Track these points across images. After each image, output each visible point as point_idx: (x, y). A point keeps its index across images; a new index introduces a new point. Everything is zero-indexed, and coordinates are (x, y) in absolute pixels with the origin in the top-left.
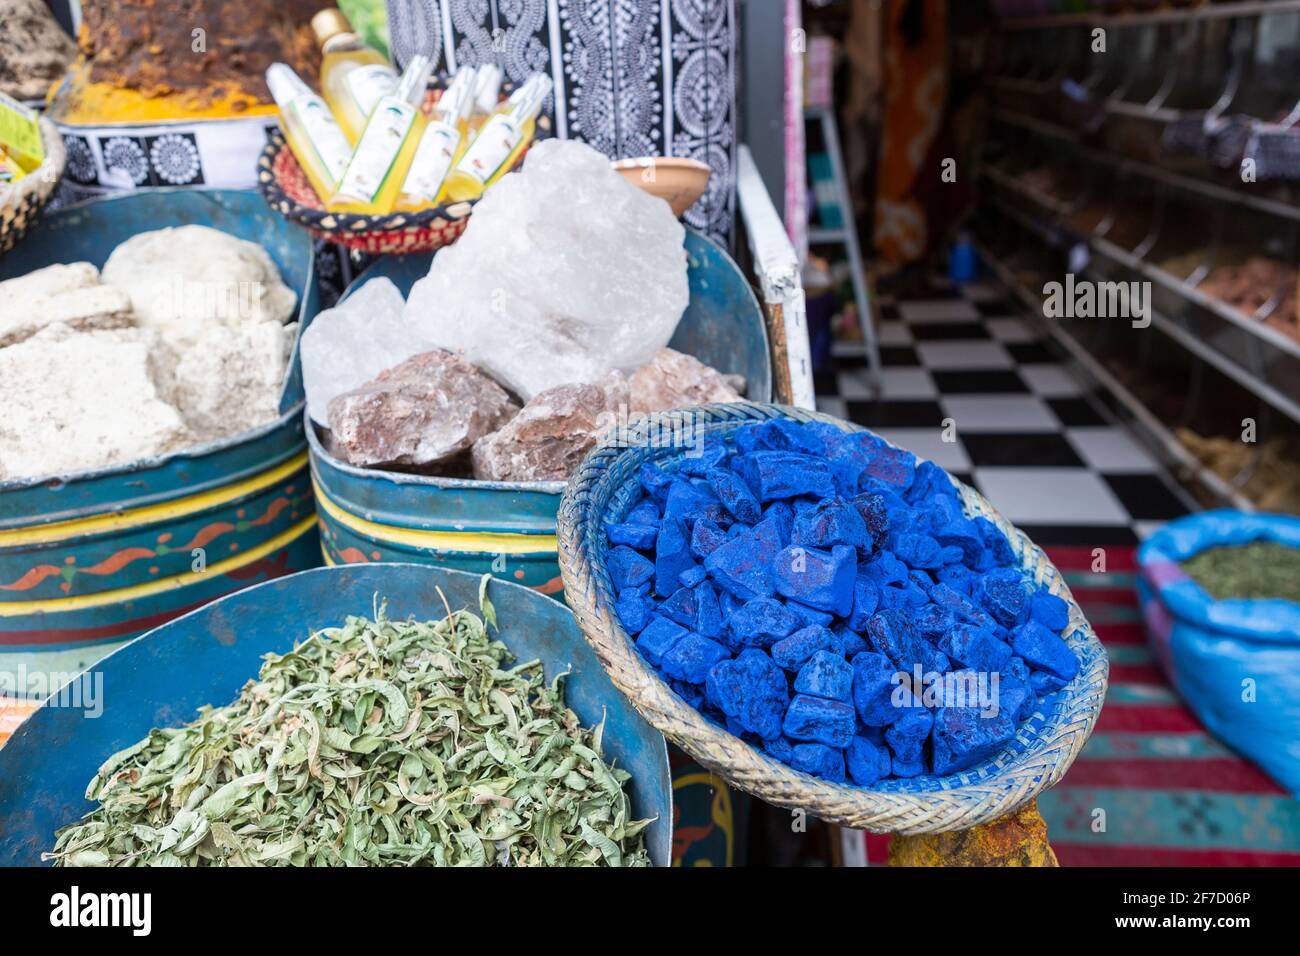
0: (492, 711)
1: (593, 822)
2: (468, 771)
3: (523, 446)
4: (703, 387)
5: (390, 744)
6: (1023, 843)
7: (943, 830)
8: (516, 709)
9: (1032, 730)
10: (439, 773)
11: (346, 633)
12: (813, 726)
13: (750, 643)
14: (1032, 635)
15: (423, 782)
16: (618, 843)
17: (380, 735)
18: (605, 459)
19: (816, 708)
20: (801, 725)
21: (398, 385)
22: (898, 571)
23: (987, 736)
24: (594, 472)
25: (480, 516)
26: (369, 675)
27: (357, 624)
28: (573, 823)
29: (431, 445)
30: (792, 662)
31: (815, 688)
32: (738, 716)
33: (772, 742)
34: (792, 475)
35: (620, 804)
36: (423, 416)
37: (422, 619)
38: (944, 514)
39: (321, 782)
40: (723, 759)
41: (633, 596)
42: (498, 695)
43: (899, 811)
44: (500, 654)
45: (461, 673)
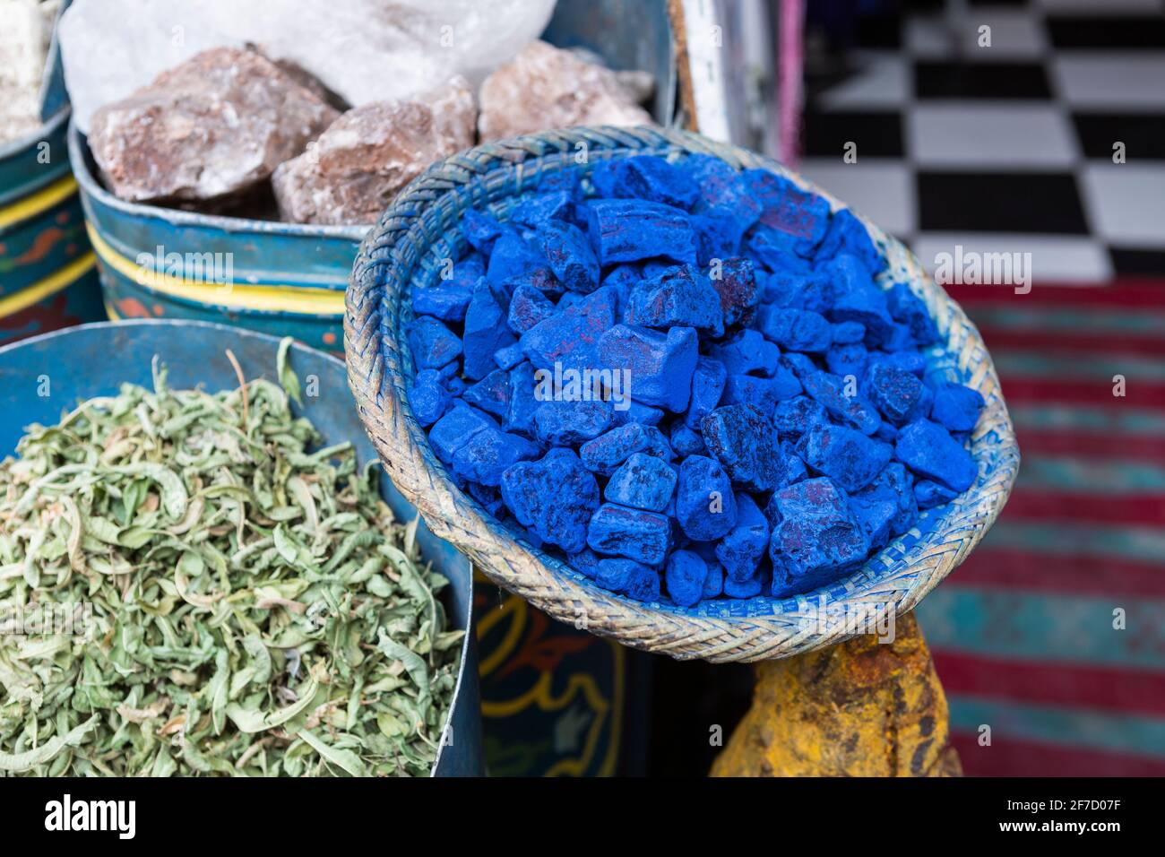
0: (289, 503)
1: (392, 632)
2: (255, 571)
3: (326, 181)
4: (581, 96)
5: (166, 537)
6: (895, 673)
7: (756, 658)
8: (317, 502)
9: (902, 548)
10: (222, 572)
11: (119, 404)
12: (618, 539)
13: (556, 442)
14: (918, 438)
15: (204, 581)
16: (425, 657)
17: (154, 527)
18: (418, 205)
19: (624, 519)
20: (605, 538)
21: (174, 95)
22: (766, 355)
23: (828, 556)
24: (402, 221)
25: (277, 265)
26: (143, 457)
27: (133, 394)
28: (372, 633)
29: (216, 174)
30: (602, 465)
31: (624, 496)
32: (533, 526)
33: (576, 555)
34: (641, 233)
35: (430, 613)
36: (205, 137)
37: (211, 391)
38: (844, 281)
39: (86, 577)
40: (507, 573)
41: (430, 380)
42: (297, 485)
43: (704, 636)
44: (306, 434)
45: (250, 458)
